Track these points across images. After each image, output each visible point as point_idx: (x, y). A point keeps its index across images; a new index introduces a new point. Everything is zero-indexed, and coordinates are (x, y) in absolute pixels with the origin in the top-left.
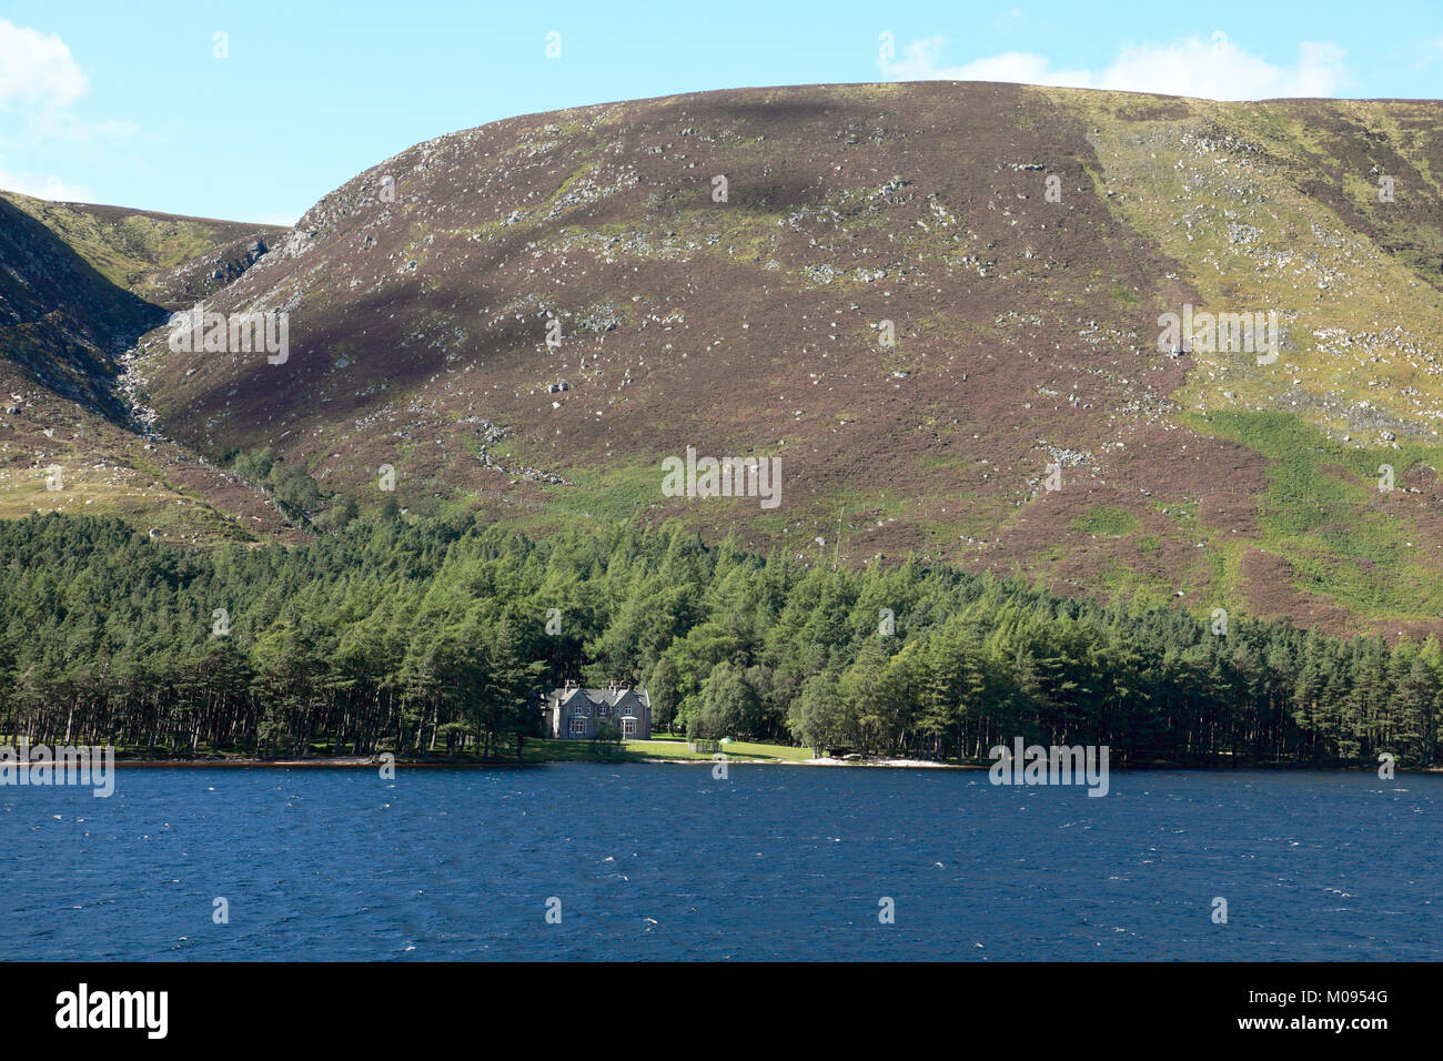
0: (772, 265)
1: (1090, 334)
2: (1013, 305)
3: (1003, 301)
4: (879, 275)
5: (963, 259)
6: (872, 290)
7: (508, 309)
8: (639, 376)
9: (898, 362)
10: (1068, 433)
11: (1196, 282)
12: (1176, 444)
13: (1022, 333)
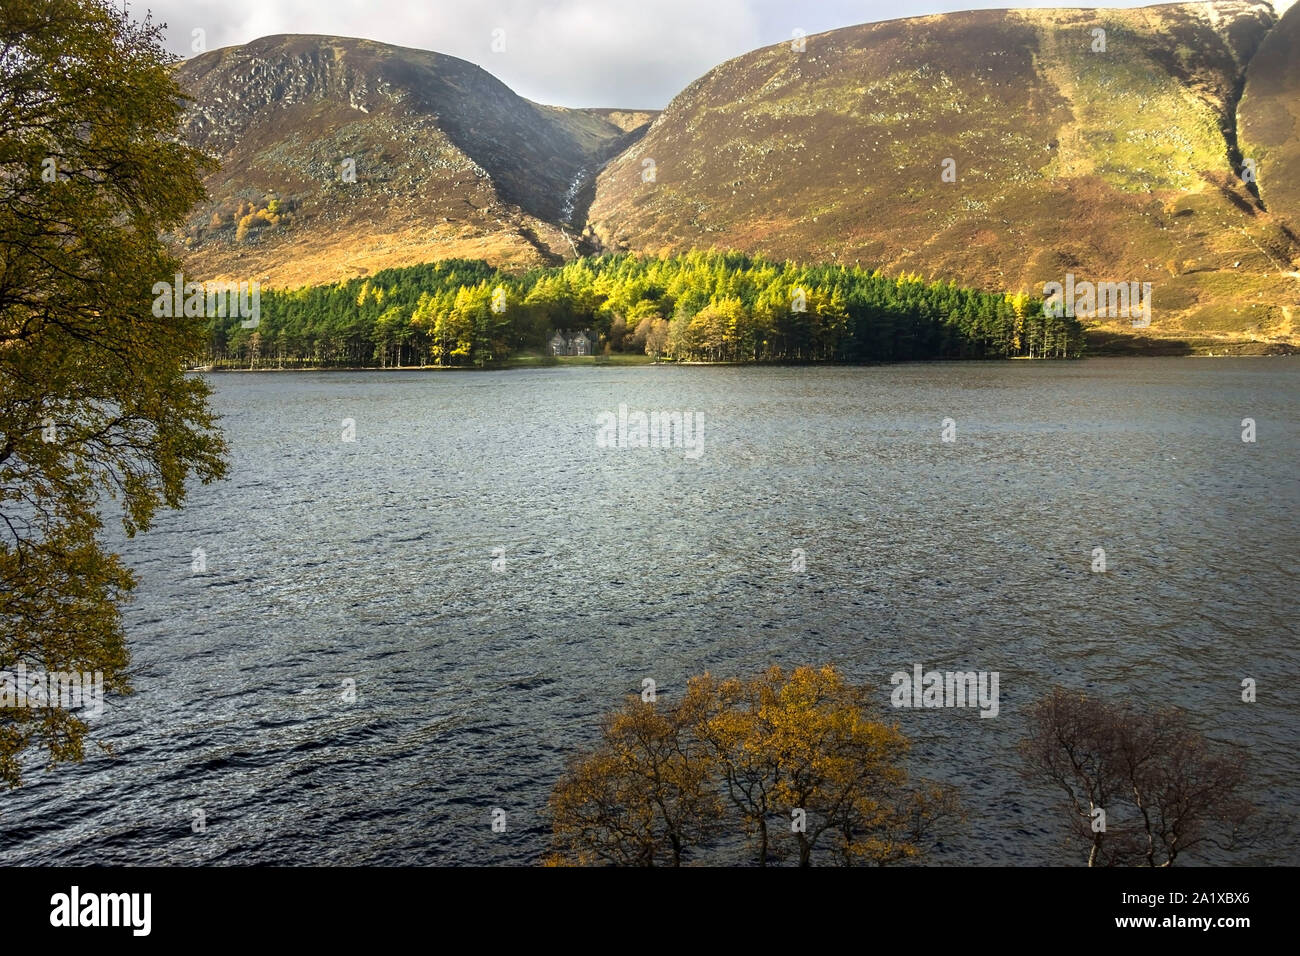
0: (855, 114)
1: (1006, 141)
2: (970, 127)
3: (967, 124)
4: (906, 116)
5: (952, 105)
6: (900, 124)
7: (725, 146)
8: (776, 175)
9: (904, 160)
10: (980, 192)
11: (1073, 109)
12: (1031, 196)
13: (971, 142)
